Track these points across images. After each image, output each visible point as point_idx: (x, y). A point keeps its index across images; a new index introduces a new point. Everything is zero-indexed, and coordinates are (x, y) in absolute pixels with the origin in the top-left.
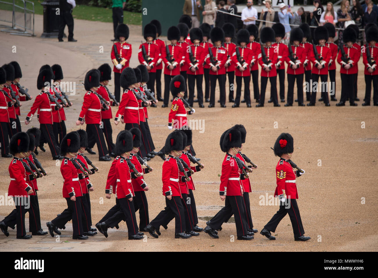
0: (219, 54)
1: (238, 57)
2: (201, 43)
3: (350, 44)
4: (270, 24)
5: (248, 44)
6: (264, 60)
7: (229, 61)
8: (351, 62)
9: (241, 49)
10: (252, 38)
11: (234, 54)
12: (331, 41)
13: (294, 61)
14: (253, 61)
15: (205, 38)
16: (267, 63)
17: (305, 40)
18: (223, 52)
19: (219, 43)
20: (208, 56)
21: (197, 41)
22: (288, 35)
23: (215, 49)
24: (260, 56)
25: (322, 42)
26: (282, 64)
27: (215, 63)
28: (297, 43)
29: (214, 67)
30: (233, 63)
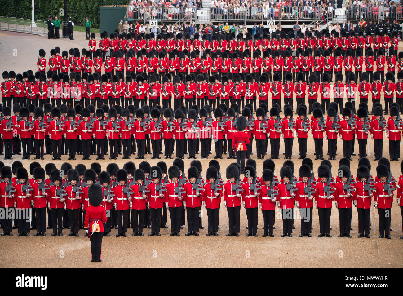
0: (130, 44)
1: (137, 45)
2: (123, 40)
3: (179, 40)
4: (149, 32)
5: (141, 40)
6: (147, 46)
7: (133, 47)
8: (179, 47)
9: (138, 42)
10: (142, 38)
11: (136, 44)
12: (172, 39)
13: (158, 47)
14: (143, 47)
15: (124, 38)
16: (148, 48)
17: (162, 38)
18: (131, 43)
19: (130, 40)
20: (126, 45)
21: (121, 39)
22: (156, 37)
23: (128, 42)
24: (145, 45)
25: (169, 39)
26: (154, 48)
27: (128, 48)
28: (159, 40)
29: (128, 49)
30: (135, 48)
